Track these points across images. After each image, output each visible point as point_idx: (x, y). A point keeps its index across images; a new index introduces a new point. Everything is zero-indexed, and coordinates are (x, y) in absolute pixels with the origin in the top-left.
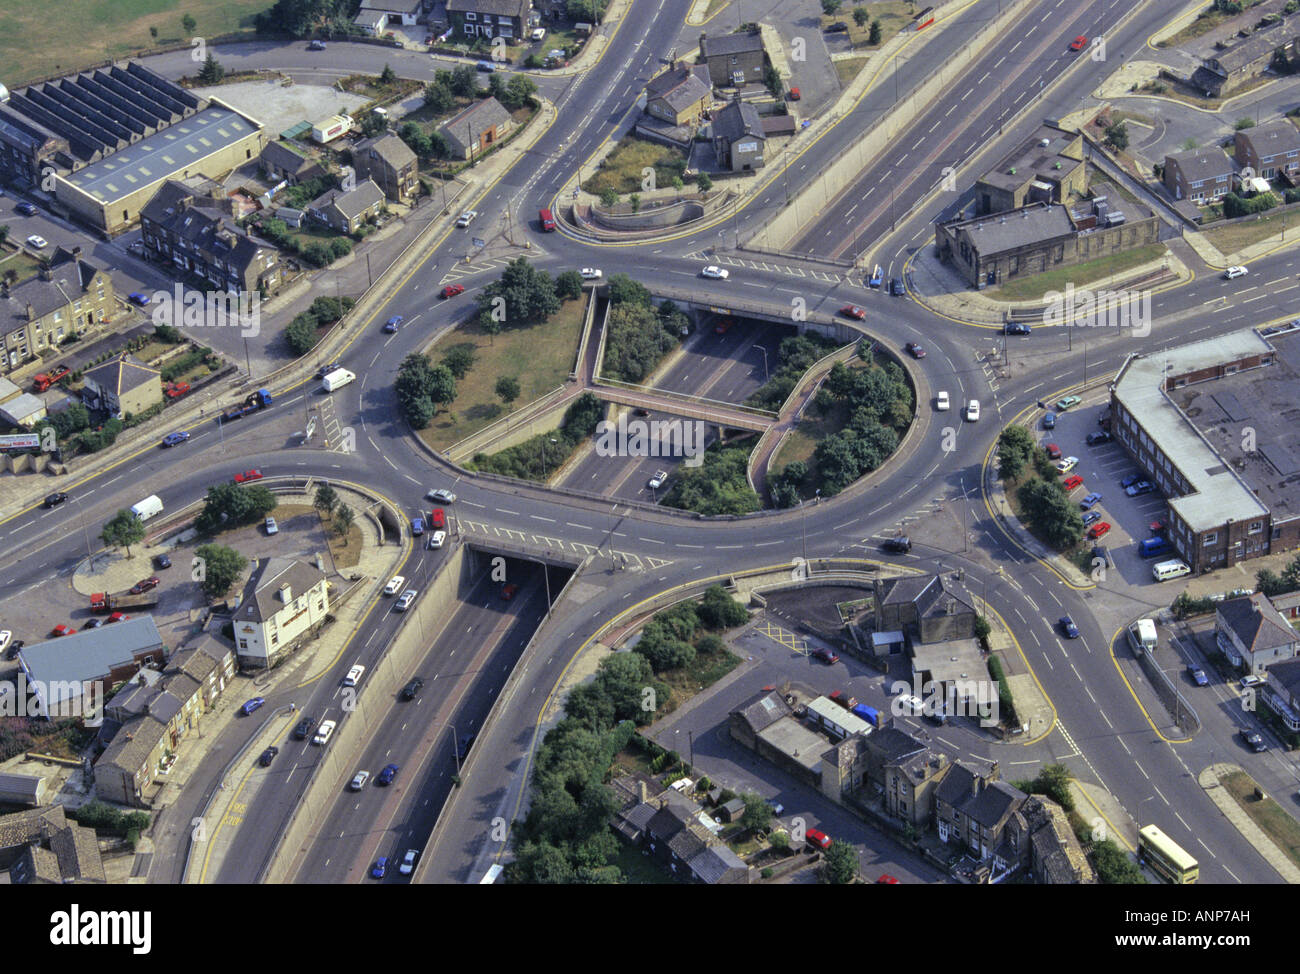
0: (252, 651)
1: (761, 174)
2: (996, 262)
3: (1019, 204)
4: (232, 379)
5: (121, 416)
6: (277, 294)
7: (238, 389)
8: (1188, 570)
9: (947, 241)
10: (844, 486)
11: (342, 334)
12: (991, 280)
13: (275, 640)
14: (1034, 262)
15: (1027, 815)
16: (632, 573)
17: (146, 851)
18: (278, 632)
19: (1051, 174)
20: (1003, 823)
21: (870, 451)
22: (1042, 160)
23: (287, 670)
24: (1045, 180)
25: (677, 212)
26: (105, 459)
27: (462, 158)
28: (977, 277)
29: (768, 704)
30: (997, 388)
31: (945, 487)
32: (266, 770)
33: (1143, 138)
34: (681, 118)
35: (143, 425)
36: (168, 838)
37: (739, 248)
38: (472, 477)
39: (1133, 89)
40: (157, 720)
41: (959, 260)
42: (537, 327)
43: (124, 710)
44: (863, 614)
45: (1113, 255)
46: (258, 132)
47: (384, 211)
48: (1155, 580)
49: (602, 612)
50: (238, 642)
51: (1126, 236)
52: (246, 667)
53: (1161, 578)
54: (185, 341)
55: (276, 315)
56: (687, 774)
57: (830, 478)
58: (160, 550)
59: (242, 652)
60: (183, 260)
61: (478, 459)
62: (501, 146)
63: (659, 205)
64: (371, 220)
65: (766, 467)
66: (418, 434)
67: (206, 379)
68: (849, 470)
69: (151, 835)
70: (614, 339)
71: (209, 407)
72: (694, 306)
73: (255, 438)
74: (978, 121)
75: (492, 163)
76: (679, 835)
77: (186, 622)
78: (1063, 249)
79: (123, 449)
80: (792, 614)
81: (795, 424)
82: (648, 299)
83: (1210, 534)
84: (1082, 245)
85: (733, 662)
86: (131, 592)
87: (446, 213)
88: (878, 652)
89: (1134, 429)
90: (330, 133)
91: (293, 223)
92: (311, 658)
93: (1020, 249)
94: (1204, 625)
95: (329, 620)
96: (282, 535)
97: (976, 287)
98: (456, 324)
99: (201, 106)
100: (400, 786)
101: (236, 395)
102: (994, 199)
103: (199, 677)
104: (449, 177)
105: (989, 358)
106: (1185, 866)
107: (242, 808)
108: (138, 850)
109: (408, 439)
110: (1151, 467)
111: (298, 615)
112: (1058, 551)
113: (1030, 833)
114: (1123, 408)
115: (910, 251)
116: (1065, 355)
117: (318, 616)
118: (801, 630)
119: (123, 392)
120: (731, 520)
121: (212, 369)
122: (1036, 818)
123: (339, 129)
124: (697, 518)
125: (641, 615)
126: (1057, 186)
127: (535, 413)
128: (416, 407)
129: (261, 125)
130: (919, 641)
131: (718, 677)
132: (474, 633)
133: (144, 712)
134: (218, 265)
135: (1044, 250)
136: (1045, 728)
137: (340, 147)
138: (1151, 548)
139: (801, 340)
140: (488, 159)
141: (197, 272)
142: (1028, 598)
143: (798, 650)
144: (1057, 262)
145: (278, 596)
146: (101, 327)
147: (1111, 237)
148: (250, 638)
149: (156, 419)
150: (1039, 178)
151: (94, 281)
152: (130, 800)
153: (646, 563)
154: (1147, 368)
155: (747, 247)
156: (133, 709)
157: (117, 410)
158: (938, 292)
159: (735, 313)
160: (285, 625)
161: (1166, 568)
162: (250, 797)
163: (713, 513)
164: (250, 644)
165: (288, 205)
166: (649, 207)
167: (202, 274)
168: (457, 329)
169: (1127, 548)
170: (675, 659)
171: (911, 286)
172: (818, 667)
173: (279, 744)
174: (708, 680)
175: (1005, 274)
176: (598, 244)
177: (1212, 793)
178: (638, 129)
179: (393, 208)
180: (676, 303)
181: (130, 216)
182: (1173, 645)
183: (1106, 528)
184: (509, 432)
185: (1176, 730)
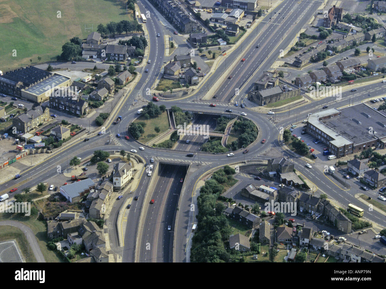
0: (117, 185)
1: (199, 85)
2: (266, 99)
3: (265, 87)
4: (85, 131)
5: (62, 139)
6: (89, 113)
7: (88, 133)
8: (336, 157)
9: (252, 96)
10: (248, 145)
11: (109, 121)
12: (265, 104)
13: (122, 183)
14: (274, 100)
15: (323, 202)
16: (203, 166)
17: (106, 228)
18: (123, 180)
19: (272, 81)
20: (317, 204)
21: (252, 137)
22: (268, 78)
23: (125, 190)
24: (271, 82)
25: (181, 93)
26: (60, 149)
27: (122, 84)
28: (262, 103)
29: (251, 186)
30: (275, 125)
31: (271, 145)
32: (129, 210)
33: (286, 76)
34: (175, 74)
35: (67, 142)
36: (110, 225)
37: (200, 100)
38: (154, 149)
39: (280, 66)
40: (101, 199)
41: (256, 99)
42: (157, 118)
43: (92, 197)
44: (263, 170)
45: (290, 98)
46: (69, 80)
47: (108, 96)
48: (329, 160)
49: (199, 174)
50: (114, 183)
51: (293, 94)
52: (116, 190)
53: (331, 159)
54: (70, 124)
55: (90, 118)
56: (235, 203)
57: (244, 143)
58: (83, 167)
59: (115, 186)
60: (62, 107)
61: (154, 145)
62: (131, 82)
63: (176, 92)
64: (106, 97)
65: (226, 143)
66: (137, 141)
67: (79, 132)
68: (249, 141)
69: (106, 225)
70: (177, 120)
71: (82, 137)
72: (194, 112)
73: (97, 143)
74: (244, 74)
75: (130, 85)
76: (242, 212)
77: (96, 181)
78: (280, 96)
79: (63, 147)
80: (246, 171)
81: (229, 134)
82: (182, 111)
83: (341, 148)
84: (284, 95)
85: (236, 181)
86: (80, 176)
87: (124, 96)
88: (271, 176)
89: (314, 129)
90: (87, 80)
91: (86, 99)
92: (131, 187)
93: (271, 96)
94: (344, 167)
95: (132, 179)
96: (113, 163)
97: (261, 105)
98: (136, 118)
99: (52, 75)
100: (160, 214)
101: (88, 135)
102: (259, 87)
103: (108, 190)
104: (121, 88)
105: (271, 119)
106: (361, 211)
107: (126, 218)
108: (104, 228)
109: (135, 142)
110: (319, 137)
111: (127, 176)
112: (303, 155)
113: (325, 206)
114: (311, 124)
115: (242, 99)
116: (288, 118)
117: (130, 177)
118: (250, 174)
119: (63, 133)
120: (223, 154)
121: (80, 129)
122: (325, 203)
123: (89, 79)
124: (214, 154)
125: (208, 174)
126: (274, 83)
127: (163, 136)
128: (137, 134)
129: (70, 78)
130: (281, 173)
131: (234, 184)
132: (165, 182)
133: (98, 197)
134: (73, 107)
135: (276, 96)
136: (315, 189)
137: (91, 83)
138: (326, 153)
139: (223, 118)
140: (129, 84)
141: (67, 109)
142: (300, 165)
143: (251, 178)
144: (279, 99)
145: (123, 171)
146: (47, 122)
147: (290, 94)
148: (117, 181)
149: (70, 140)
150: (269, 82)
151: (46, 110)
152: (98, 218)
153: (206, 164)
154: (314, 116)
155: (202, 99)
156: (95, 197)
157: (61, 138)
158: (252, 107)
159: (204, 113)
160: (125, 178)
161: (331, 157)
162: (127, 215)
163: (218, 152)
164: (117, 183)
165: (84, 95)
166: (174, 92)
167: (68, 110)
168: (137, 119)
169: (320, 154)
170: (223, 180)
171: (245, 106)
172: (257, 181)
173: (130, 203)
174: (232, 185)
175: (268, 102)
176: (164, 101)
177: (359, 199)
178: (164, 77)
179: (110, 95)
180: (189, 112)
181: (42, 99)
182: (338, 171)
183: (313, 150)
184: (160, 139)
185: (346, 188)
